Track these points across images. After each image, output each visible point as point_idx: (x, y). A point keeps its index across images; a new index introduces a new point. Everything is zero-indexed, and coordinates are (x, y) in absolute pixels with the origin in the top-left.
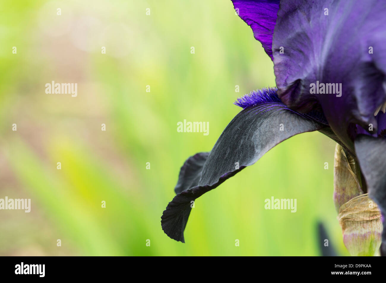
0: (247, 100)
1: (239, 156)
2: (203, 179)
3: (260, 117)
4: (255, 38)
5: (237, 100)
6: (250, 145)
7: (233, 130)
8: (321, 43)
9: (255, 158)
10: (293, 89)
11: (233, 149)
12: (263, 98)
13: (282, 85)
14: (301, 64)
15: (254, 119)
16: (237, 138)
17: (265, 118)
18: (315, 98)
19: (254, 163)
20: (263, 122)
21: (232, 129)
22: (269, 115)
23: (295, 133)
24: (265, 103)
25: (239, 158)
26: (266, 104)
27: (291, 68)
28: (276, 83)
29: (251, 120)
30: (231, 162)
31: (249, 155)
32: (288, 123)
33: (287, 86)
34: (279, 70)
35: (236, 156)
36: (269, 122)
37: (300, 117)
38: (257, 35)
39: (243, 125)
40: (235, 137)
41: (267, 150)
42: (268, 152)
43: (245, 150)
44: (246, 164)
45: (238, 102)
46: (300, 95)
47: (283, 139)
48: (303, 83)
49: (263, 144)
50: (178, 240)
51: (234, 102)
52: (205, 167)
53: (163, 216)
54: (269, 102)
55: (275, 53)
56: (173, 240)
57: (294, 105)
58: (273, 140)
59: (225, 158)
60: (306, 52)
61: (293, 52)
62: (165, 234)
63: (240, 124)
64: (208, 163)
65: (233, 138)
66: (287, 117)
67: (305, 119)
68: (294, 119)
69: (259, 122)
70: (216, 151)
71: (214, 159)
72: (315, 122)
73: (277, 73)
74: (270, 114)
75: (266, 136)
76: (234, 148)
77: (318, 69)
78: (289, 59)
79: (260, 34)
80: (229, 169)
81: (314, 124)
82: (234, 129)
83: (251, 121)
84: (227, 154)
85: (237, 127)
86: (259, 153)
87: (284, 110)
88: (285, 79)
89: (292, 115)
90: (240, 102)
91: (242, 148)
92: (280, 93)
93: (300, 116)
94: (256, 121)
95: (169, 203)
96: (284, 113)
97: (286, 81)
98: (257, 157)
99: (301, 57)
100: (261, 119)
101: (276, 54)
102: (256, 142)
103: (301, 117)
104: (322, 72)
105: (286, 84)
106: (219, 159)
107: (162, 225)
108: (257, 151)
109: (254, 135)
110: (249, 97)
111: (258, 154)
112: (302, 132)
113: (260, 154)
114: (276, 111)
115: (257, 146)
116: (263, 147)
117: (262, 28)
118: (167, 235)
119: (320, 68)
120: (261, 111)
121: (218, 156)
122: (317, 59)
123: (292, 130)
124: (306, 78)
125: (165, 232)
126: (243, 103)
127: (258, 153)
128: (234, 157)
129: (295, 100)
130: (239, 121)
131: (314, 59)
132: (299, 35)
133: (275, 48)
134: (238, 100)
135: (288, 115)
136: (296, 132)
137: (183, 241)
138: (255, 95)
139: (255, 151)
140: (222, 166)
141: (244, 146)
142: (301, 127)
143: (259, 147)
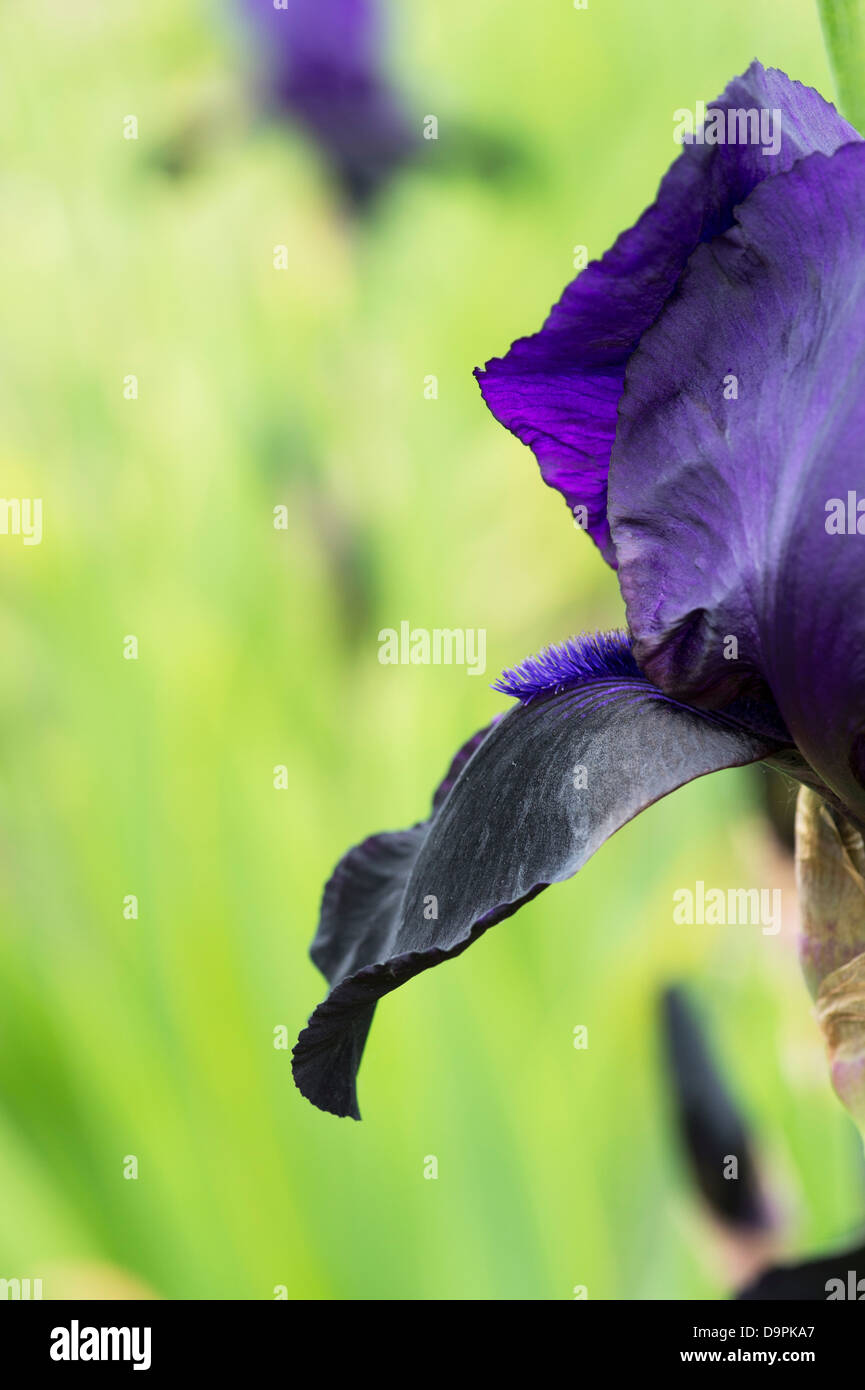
0: (533, 675)
1: (521, 850)
2: (411, 922)
3: (577, 726)
4: (545, 480)
5: (502, 678)
6: (556, 815)
7: (495, 771)
8: (763, 497)
9: (575, 856)
10: (679, 639)
11: (500, 828)
12: (580, 667)
13: (648, 627)
14: (701, 562)
15: (558, 734)
16: (511, 793)
17: (596, 729)
18: (749, 663)
19: (574, 873)
20: (591, 741)
21: (491, 766)
22: (605, 721)
23: (693, 774)
24: (589, 681)
25: (522, 858)
26: (591, 684)
27: (669, 574)
28: (629, 623)
29: (550, 737)
30: (498, 870)
31: (553, 844)
32: (667, 742)
33: (664, 631)
34: (634, 582)
35: (511, 850)
36: (607, 741)
37: (701, 722)
38: (552, 472)
39: (525, 752)
40: (505, 793)
41: (613, 831)
42: (612, 834)
43: (540, 830)
44: (548, 876)
45: (508, 684)
46: (704, 655)
47: (658, 792)
48: (712, 622)
49: (597, 810)
50: (342, 1115)
51: (494, 683)
52: (413, 884)
53: (298, 1046)
54: (601, 676)
55: (619, 529)
56: (327, 1114)
57: (683, 688)
58: (627, 799)
59: (477, 857)
60: (715, 524)
61: (674, 526)
62: (305, 1098)
63: (515, 751)
64: (423, 873)
65: (499, 793)
66: (662, 723)
67: (717, 729)
68: (685, 729)
69: (577, 743)
70: (446, 836)
71: (442, 862)
72: (751, 735)
73: (631, 593)
74: (609, 716)
75: (602, 785)
76: (502, 826)
77: (760, 578)
78: (662, 547)
79: (561, 470)
80: (493, 893)
81: (747, 743)
82: (497, 767)
83: (553, 738)
84: (483, 845)
85: (508, 759)
86: (586, 841)
87: (651, 701)
88: (654, 609)
89: (678, 716)
90: (513, 683)
91: (530, 826)
92: (642, 654)
93: (700, 716)
94: (565, 738)
95: (318, 1007)
96: (651, 710)
97: (657, 616)
98: (580, 852)
99: (700, 542)
100: (582, 733)
101: (621, 533)
102: (573, 805)
103: (705, 721)
104: (772, 587)
105: (658, 624)
106: (457, 860)
107: (294, 1072)
108: (578, 833)
109: (564, 785)
110: (539, 665)
111: (581, 843)
112: (713, 769)
113: (588, 842)
114: (627, 708)
115: (576, 818)
116: (596, 819)
117: (566, 451)
118: (308, 1100)
119: (767, 574)
120: (579, 709)
121: (453, 851)
122: (753, 546)
123: (682, 763)
124: (721, 605)
125: (304, 1093)
126: (524, 686)
127: (584, 839)
128: (507, 852)
129: (688, 672)
130: (511, 742)
131: (745, 547)
132: (692, 473)
133: (617, 514)
134: (506, 675)
135: (666, 718)
136: (694, 771)
137: (356, 1116)
138: (555, 657)
139: (572, 834)
140: (469, 882)
141: (536, 818)
142: (709, 754)
143: (585, 820)
